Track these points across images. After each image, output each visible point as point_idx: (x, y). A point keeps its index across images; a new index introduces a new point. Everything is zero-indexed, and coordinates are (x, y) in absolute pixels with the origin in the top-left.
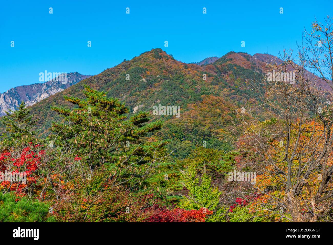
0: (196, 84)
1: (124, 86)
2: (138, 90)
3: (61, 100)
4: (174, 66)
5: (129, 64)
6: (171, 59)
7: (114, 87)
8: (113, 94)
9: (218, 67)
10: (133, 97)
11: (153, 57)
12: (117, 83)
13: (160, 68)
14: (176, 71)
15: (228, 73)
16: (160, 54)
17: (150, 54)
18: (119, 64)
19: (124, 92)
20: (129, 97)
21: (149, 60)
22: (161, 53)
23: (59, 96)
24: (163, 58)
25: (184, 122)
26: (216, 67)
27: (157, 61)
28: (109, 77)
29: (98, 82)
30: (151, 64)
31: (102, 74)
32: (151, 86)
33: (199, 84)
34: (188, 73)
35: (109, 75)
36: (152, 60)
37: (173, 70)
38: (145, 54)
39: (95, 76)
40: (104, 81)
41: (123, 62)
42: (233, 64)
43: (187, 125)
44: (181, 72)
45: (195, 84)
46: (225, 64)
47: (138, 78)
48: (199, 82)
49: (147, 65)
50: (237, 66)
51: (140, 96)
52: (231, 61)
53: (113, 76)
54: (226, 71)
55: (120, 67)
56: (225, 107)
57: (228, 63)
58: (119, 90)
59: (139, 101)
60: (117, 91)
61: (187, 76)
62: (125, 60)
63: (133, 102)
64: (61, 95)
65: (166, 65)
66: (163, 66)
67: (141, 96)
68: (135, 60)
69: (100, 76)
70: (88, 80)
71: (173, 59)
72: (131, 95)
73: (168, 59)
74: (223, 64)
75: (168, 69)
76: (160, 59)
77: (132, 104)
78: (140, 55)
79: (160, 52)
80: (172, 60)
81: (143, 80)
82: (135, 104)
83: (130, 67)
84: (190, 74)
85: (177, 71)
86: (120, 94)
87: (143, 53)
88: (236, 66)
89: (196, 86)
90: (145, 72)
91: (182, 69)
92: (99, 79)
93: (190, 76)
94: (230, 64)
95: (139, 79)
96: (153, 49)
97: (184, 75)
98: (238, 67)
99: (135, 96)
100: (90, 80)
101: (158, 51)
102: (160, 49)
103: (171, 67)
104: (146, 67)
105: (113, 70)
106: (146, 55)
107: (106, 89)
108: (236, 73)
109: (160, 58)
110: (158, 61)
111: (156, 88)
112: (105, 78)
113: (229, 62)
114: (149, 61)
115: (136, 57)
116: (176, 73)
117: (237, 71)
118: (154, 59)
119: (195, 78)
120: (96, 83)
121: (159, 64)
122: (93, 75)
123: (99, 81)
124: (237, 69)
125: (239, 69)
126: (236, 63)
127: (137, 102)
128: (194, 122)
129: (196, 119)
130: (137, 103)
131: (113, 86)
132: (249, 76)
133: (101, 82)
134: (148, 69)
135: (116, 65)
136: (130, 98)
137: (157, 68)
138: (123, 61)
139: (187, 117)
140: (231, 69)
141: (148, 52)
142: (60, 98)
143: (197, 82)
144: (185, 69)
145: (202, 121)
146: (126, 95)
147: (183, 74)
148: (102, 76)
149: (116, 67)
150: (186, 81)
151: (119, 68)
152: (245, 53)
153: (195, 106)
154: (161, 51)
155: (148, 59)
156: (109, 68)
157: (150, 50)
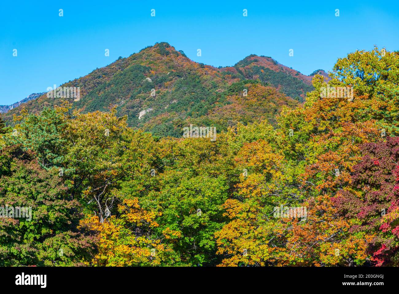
0: (217, 87)
1: (123, 89)
2: (142, 91)
3: (36, 110)
4: (186, 65)
5: (127, 63)
6: (181, 56)
7: (108, 90)
8: (106, 98)
9: (240, 69)
10: (135, 100)
11: (157, 53)
12: (112, 85)
13: (167, 67)
14: (189, 70)
15: (253, 78)
16: (167, 49)
17: (154, 50)
18: (112, 63)
19: (121, 96)
20: (131, 100)
21: (153, 56)
22: (169, 48)
23: (33, 104)
24: (172, 54)
25: (227, 119)
26: (238, 69)
27: (163, 58)
28: (100, 80)
29: (85, 86)
30: (155, 62)
31: (90, 76)
32: (160, 86)
33: (221, 87)
34: (205, 74)
35: (99, 77)
36: (156, 57)
37: (185, 70)
38: (147, 49)
39: (81, 78)
40: (93, 85)
41: (117, 61)
42: (259, 66)
43: (232, 123)
44: (197, 72)
45: (215, 87)
46: (249, 66)
47: (140, 78)
48: (221, 85)
49: (150, 63)
50: (265, 68)
51: (145, 99)
52: (257, 63)
53: (105, 78)
54: (251, 75)
55: (114, 66)
56: (281, 101)
57: (252, 65)
58: (115, 94)
59: (144, 106)
60: (111, 94)
61: (205, 77)
62: (120, 58)
63: (136, 107)
64: (35, 103)
65: (176, 63)
66: (172, 64)
67: (147, 99)
68: (134, 57)
69: (88, 78)
70: (71, 84)
71: (184, 55)
72: (133, 97)
73: (178, 56)
74: (246, 67)
75: (179, 68)
76: (166, 56)
77: (135, 109)
78: (141, 51)
79: (167, 47)
80: (184, 57)
81: (147, 80)
82: (140, 109)
83: (127, 66)
84: (208, 74)
85: (191, 71)
86: (116, 98)
87: (144, 48)
88: (263, 68)
89: (217, 90)
90: (148, 71)
91: (198, 69)
92: (86, 81)
93: (209, 77)
94: (255, 66)
95: (142, 78)
96: (157, 43)
97: (200, 76)
98: (266, 71)
99: (138, 99)
100: (74, 84)
101: (164, 45)
102: (167, 43)
103: (182, 66)
104: (150, 65)
105: (105, 70)
106: (149, 50)
107: (97, 93)
108: (264, 78)
109: (167, 54)
110: (165, 58)
111: (167, 88)
112: (94, 81)
113: (254, 64)
114: (152, 58)
115: (134, 53)
116: (189, 73)
117: (265, 75)
118: (159, 55)
119: (215, 79)
120: (82, 87)
121: (166, 62)
122: (78, 78)
123: (87, 85)
124: (265, 73)
125: (267, 72)
126: (263, 65)
127: (141, 106)
128: (241, 118)
129: (244, 114)
130: (142, 108)
131: (106, 90)
132: (281, 81)
133: (90, 86)
134: (152, 67)
135: (109, 65)
136: (131, 102)
137: (164, 67)
138: (117, 59)
139: (230, 112)
140: (257, 72)
141: (150, 47)
142: (34, 107)
143: (218, 85)
144: (201, 69)
145: (253, 117)
146: (124, 99)
147: (199, 74)
148: (90, 78)
149: (108, 66)
150: (203, 83)
151: (112, 67)
152: (269, 58)
153: (238, 98)
154: (168, 45)
155: (151, 55)
156: (99, 68)
157: (153, 45)
